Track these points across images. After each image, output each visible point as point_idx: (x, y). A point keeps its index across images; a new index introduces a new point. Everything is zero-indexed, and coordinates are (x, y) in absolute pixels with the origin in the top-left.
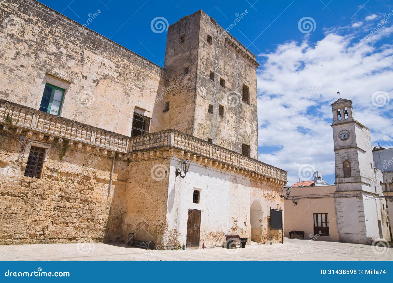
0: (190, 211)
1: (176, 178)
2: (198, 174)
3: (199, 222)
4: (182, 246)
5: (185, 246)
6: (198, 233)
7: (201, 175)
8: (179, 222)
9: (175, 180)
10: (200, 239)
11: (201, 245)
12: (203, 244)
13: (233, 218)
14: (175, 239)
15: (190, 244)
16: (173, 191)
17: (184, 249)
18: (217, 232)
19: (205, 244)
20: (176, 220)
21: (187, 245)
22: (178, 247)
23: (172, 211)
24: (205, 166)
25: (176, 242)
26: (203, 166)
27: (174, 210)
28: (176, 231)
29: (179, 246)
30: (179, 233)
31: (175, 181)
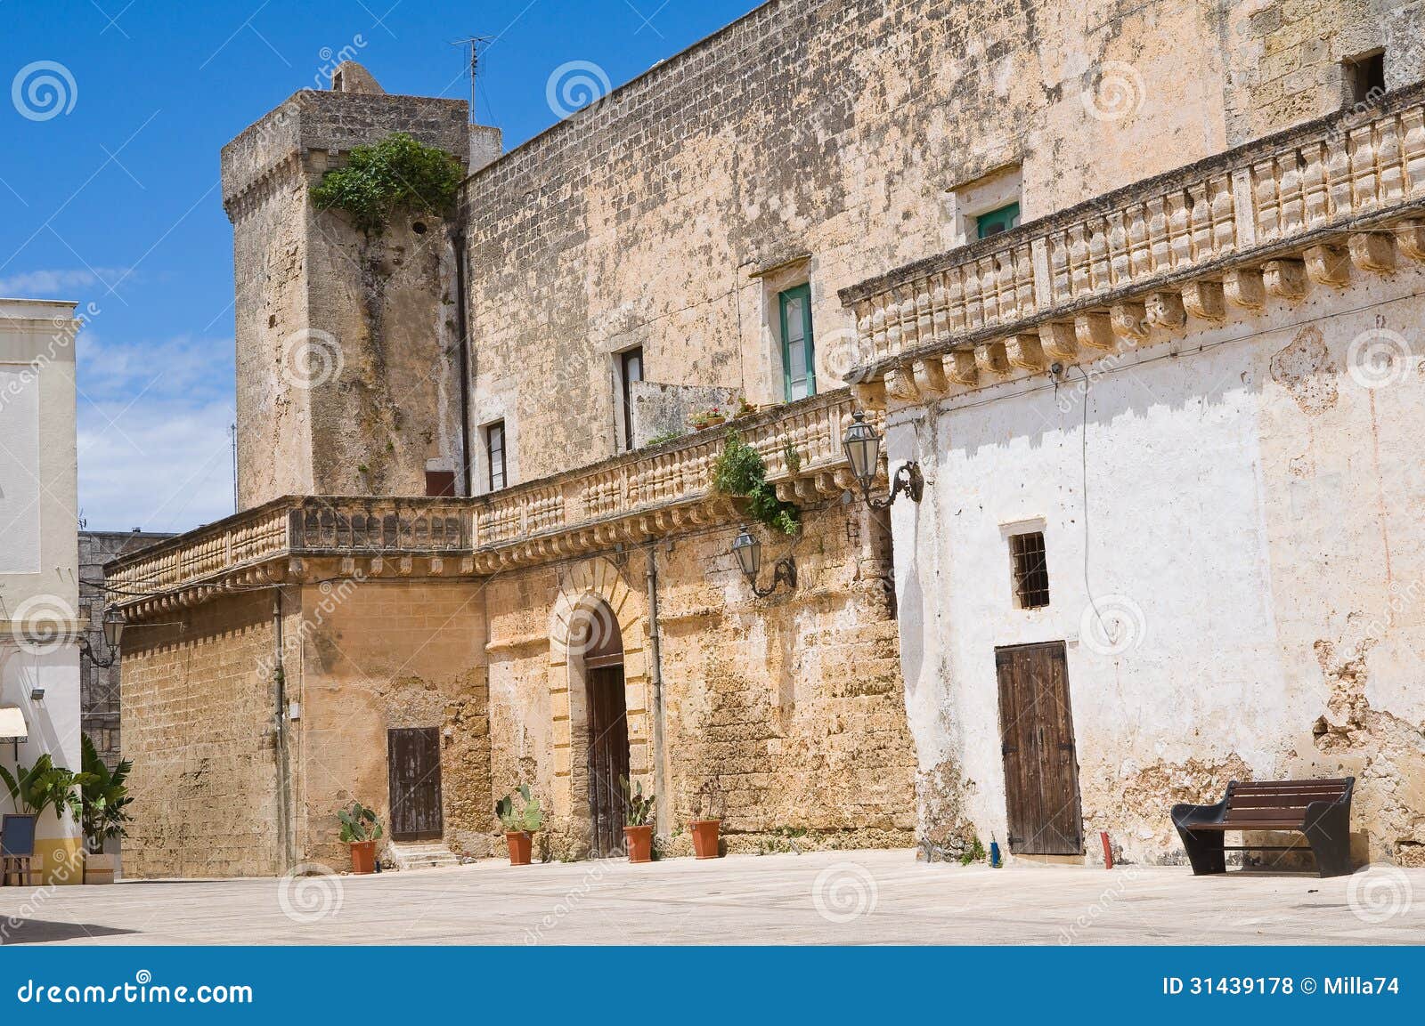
0: (1007, 658)
1: (918, 510)
2: (1021, 443)
3: (1061, 713)
4: (987, 848)
5: (1004, 848)
6: (1067, 775)
7: (1036, 441)
8: (959, 726)
9: (918, 518)
10: (1086, 810)
11: (1092, 843)
12: (1105, 837)
13: (1322, 648)
14: (951, 809)
15: (1030, 840)
16: (914, 579)
17: (996, 860)
18: (1191, 763)
19: (1118, 839)
20: (944, 717)
21: (1011, 842)
22: (972, 854)
23: (921, 679)
24: (1058, 370)
25: (958, 823)
26: (1047, 381)
27: (929, 668)
28: (950, 770)
29: (977, 845)
30: (965, 779)
31: (916, 527)
